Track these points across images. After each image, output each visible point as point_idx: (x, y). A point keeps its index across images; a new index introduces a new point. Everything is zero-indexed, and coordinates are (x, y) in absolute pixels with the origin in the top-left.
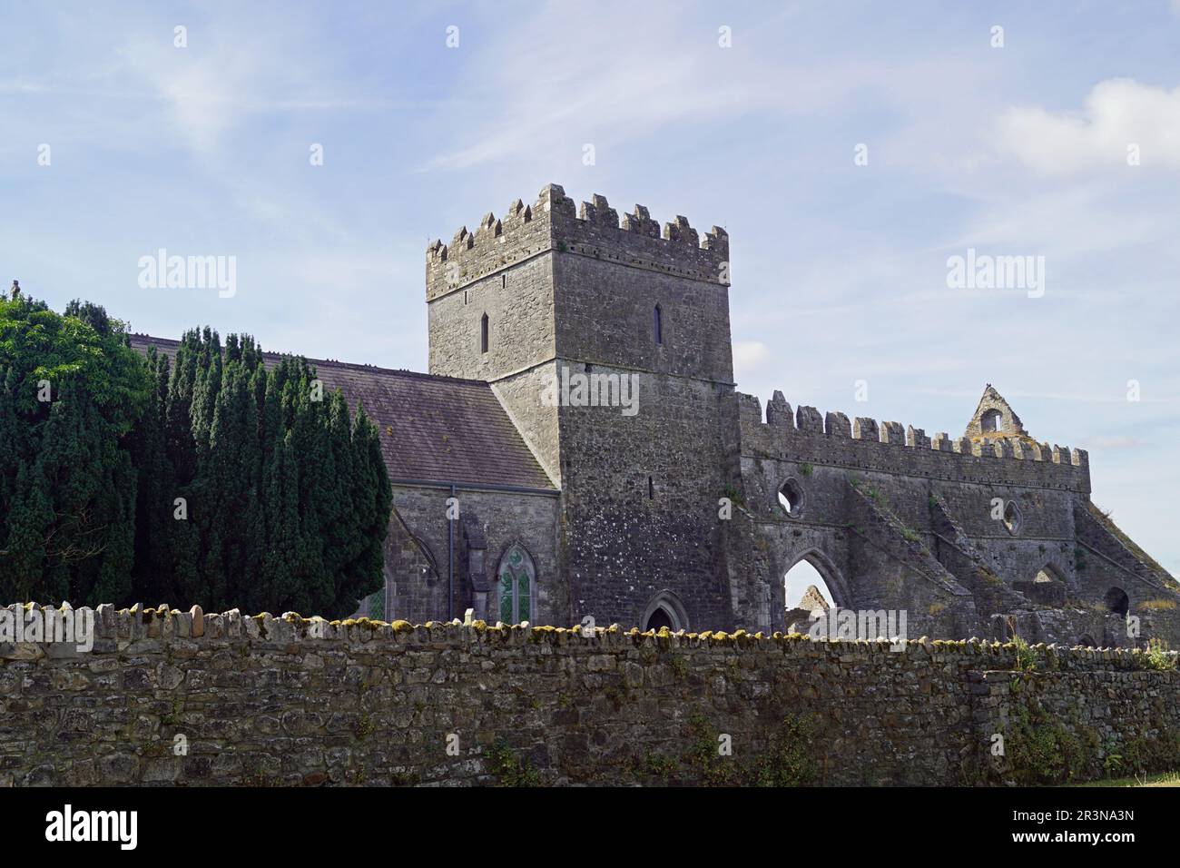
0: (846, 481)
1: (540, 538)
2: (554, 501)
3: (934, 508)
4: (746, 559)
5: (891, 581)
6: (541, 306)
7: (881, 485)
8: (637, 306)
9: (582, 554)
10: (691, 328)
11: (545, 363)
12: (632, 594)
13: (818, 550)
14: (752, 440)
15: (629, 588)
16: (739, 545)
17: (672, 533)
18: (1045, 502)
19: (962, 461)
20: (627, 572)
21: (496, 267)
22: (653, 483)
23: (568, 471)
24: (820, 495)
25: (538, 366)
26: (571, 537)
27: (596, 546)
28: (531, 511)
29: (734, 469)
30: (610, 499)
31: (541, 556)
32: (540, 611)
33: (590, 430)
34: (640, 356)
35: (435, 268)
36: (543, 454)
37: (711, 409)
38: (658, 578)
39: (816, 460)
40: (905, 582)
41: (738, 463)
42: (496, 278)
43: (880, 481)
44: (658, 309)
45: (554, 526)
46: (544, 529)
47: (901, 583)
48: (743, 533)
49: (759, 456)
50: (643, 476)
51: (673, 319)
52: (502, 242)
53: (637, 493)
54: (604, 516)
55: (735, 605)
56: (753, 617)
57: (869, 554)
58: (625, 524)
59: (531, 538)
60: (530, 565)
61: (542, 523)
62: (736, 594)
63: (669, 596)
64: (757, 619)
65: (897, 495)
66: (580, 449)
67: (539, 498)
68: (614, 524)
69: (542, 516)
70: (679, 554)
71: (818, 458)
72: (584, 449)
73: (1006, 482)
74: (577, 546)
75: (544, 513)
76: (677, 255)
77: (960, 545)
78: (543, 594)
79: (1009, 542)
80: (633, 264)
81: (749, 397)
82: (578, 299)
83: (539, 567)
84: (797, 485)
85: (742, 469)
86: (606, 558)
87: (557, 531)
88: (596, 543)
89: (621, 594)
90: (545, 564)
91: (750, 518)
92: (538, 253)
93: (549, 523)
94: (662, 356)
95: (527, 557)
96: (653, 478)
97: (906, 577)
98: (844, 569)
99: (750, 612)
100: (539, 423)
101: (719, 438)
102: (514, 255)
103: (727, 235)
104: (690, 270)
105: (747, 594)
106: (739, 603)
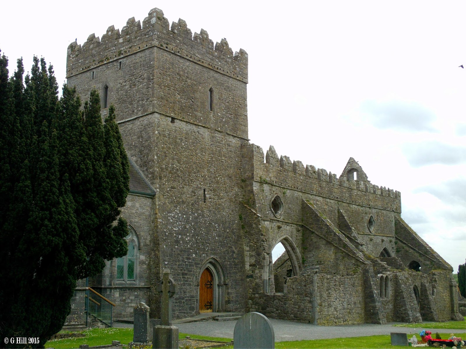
0: (302, 199)
1: (142, 222)
2: (150, 200)
3: (341, 216)
4: (255, 241)
5: (327, 255)
6: (146, 80)
7: (318, 203)
8: (200, 88)
9: (167, 234)
10: (228, 104)
11: (147, 115)
12: (194, 259)
13: (288, 237)
14: (259, 172)
15: (192, 256)
16: (252, 232)
17: (215, 224)
18: (384, 217)
19: (352, 193)
20: (191, 246)
21: (116, 56)
22: (206, 193)
23: (160, 182)
24: (290, 206)
25: (141, 117)
26: (161, 222)
27: (175, 229)
28: (137, 205)
29: (249, 188)
30: (183, 201)
31: (142, 234)
32: (141, 268)
33: (173, 159)
34: (201, 117)
35: (73, 58)
36: (143, 171)
37: (236, 153)
38: (208, 250)
39: (289, 186)
40: (336, 256)
41: (252, 185)
42: (115, 63)
43: (317, 201)
44: (211, 91)
45: (150, 216)
46: (144, 217)
47: (333, 257)
48: (254, 226)
49: (262, 182)
50: (200, 188)
51: (219, 98)
52: (120, 42)
53: (198, 198)
54: (180, 211)
55: (247, 267)
56: (259, 275)
57: (315, 240)
58: (191, 217)
59: (137, 222)
60: (135, 239)
61: (143, 213)
62: (248, 261)
63: (213, 261)
64: (261, 275)
65: (324, 208)
66: (167, 169)
67: (142, 197)
68: (185, 216)
69: (144, 209)
70: (219, 236)
71: (290, 186)
72: (169, 169)
73: (369, 205)
74: (164, 228)
75: (145, 207)
76: (222, 61)
77: (354, 237)
78: (143, 257)
79: (370, 236)
80: (199, 63)
81: (258, 147)
82: (169, 79)
83: (141, 241)
84: (280, 199)
85: (254, 188)
86: (180, 237)
87: (152, 219)
88: (175, 227)
89: (188, 259)
90: (144, 239)
91: (259, 217)
92: (146, 48)
93: (147, 213)
94: (212, 118)
95: (134, 233)
96: (206, 190)
97: (336, 253)
98: (300, 248)
99: (257, 271)
100: (141, 152)
101: (240, 170)
102: (128, 50)
103: (247, 54)
104: (228, 71)
105: (256, 261)
106: (250, 266)
